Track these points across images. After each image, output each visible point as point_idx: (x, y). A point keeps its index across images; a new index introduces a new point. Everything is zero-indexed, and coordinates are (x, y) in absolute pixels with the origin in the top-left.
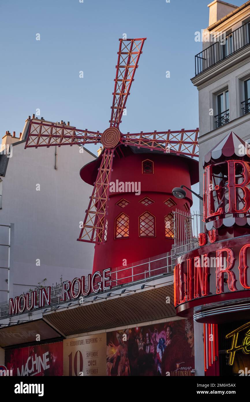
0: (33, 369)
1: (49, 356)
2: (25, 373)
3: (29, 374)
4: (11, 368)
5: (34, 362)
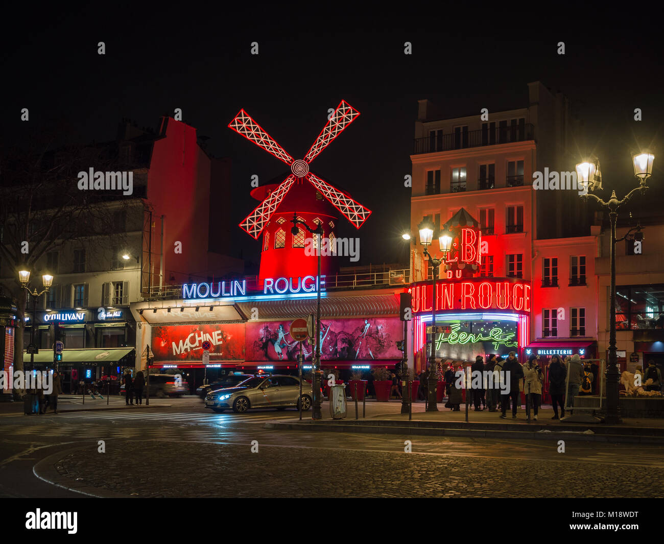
1: (221, 334)
2: (185, 347)
3: (191, 348)
4: (162, 342)
5: (200, 338)
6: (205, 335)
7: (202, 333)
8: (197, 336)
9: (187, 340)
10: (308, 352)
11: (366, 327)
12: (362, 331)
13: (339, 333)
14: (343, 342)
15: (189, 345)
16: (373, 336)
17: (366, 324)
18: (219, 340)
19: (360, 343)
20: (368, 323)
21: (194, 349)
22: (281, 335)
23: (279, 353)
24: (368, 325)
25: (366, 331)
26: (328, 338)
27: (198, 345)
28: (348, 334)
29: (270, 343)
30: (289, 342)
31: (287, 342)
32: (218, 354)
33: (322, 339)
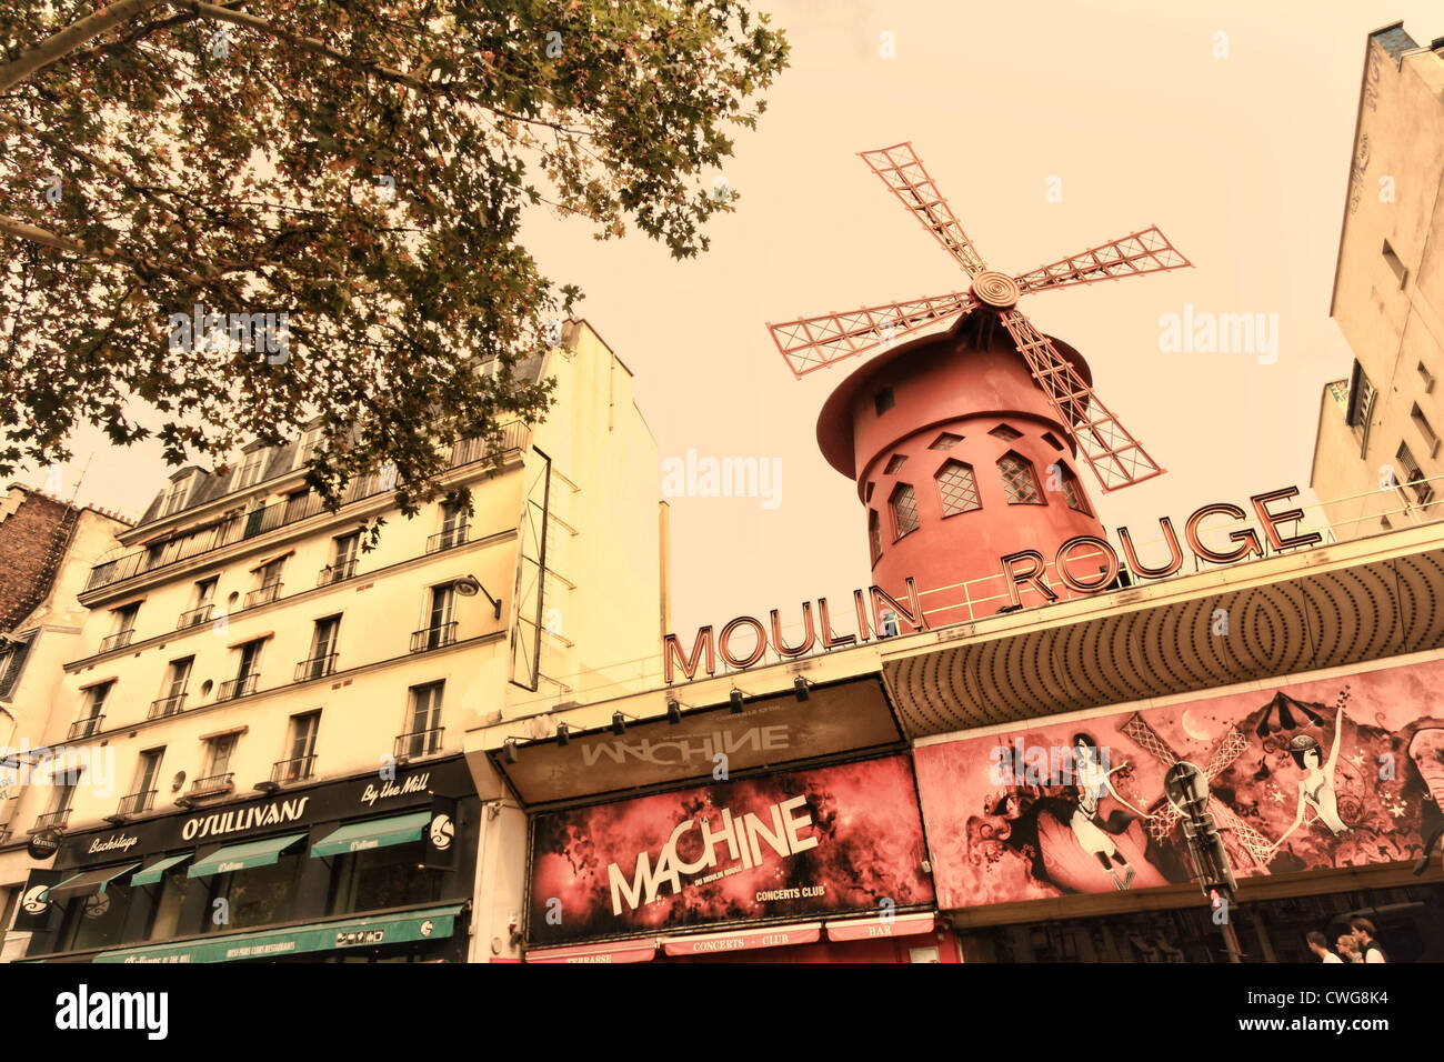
1: (807, 809)
2: (661, 876)
3: (686, 879)
4: (569, 871)
5: (718, 837)
6: (738, 820)
7: (726, 813)
8: (705, 827)
9: (669, 852)
10: (1262, 833)
15: (678, 866)
18: (802, 834)
21: (698, 882)
23: (1102, 854)
26: (1357, 760)
27: (713, 863)
29: (1045, 819)
30: (1143, 802)
31: (1136, 805)
32: (807, 892)
33: (1320, 764)
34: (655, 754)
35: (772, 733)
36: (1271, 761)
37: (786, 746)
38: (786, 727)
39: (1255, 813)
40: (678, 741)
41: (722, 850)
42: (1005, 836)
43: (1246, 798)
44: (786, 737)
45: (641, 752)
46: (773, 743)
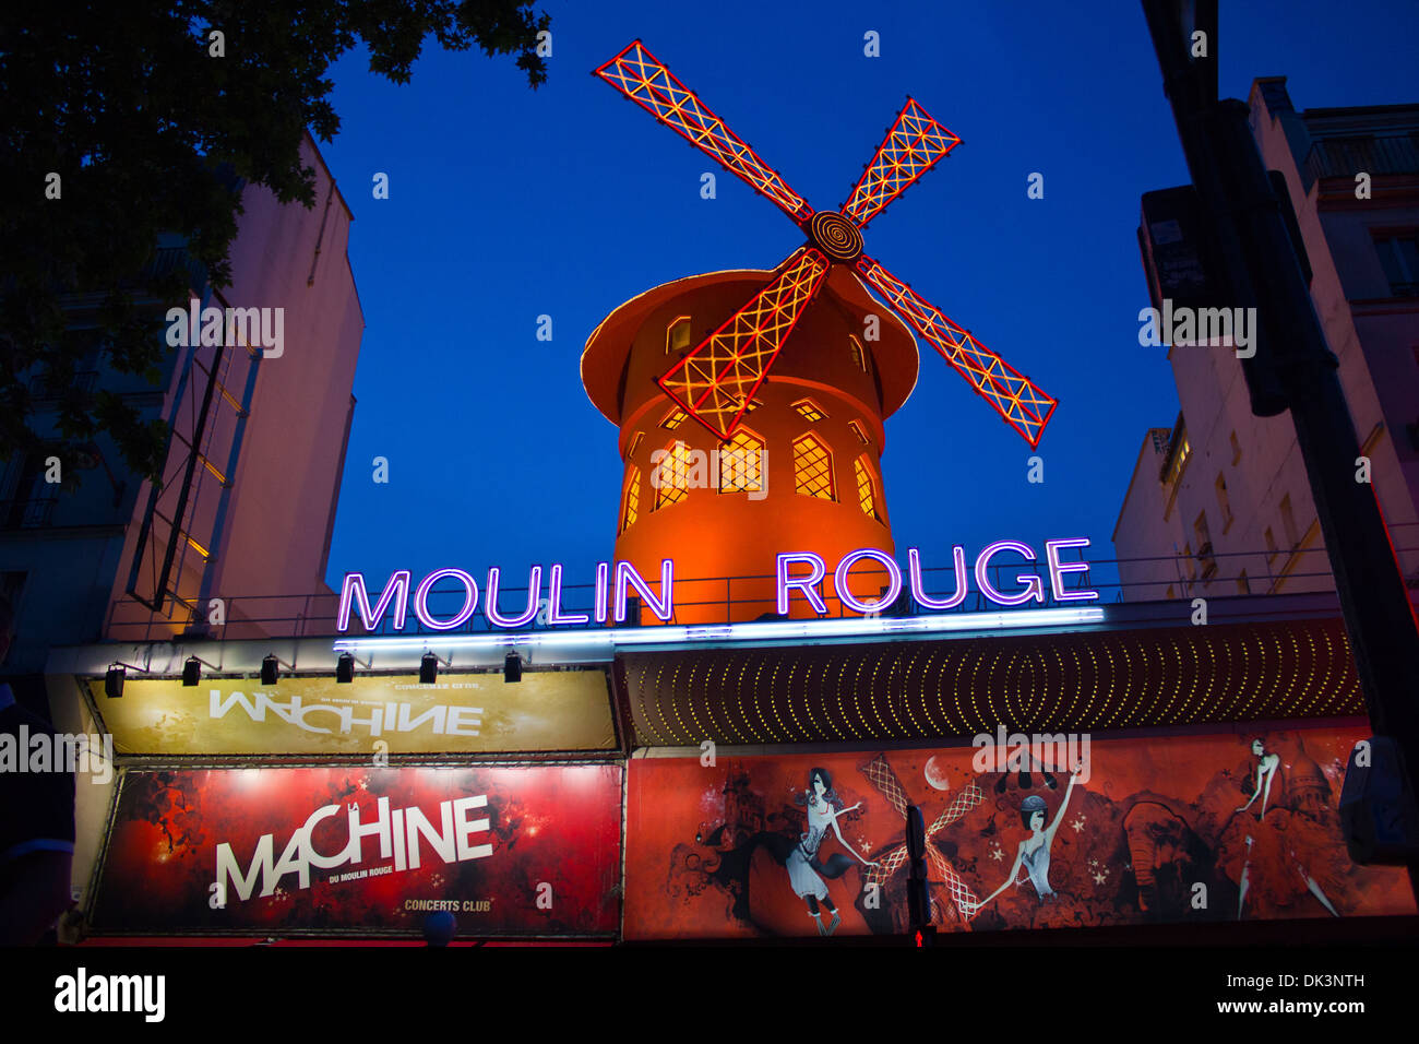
0: (353, 852)
1: (487, 812)
2: (286, 865)
3: (319, 873)
4: (163, 845)
5: (370, 829)
6: (398, 814)
7: (383, 803)
8: (354, 816)
9: (302, 838)
10: (974, 890)
11: (1261, 770)
12: (1248, 786)
13: (1133, 801)
14: (1160, 842)
15: (310, 856)
16: (1304, 806)
17: (1259, 760)
18: (475, 839)
19: (1250, 841)
20: (1267, 753)
21: (333, 879)
22: (822, 815)
23: (812, 898)
24: (1271, 764)
25: (1265, 787)
26: (1078, 826)
27: (357, 858)
28: (1177, 802)
29: (759, 852)
30: (867, 847)
31: (859, 850)
32: (468, 906)
33: (1044, 828)
34: (306, 717)
35: (462, 715)
36: (1000, 818)
37: (476, 733)
38: (480, 711)
39: (972, 869)
40: (340, 706)
41: (370, 844)
42: (713, 869)
43: (966, 853)
44: (478, 723)
45: (288, 711)
46: (461, 727)
